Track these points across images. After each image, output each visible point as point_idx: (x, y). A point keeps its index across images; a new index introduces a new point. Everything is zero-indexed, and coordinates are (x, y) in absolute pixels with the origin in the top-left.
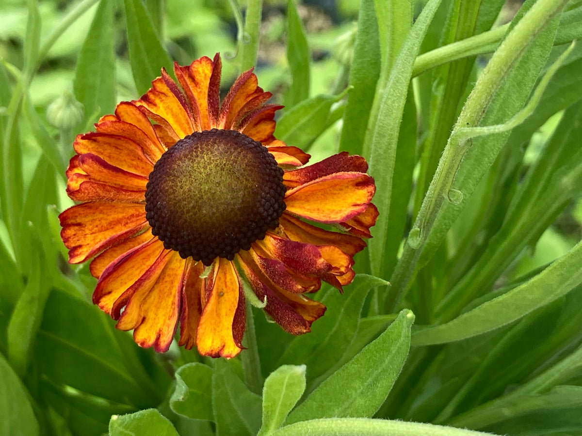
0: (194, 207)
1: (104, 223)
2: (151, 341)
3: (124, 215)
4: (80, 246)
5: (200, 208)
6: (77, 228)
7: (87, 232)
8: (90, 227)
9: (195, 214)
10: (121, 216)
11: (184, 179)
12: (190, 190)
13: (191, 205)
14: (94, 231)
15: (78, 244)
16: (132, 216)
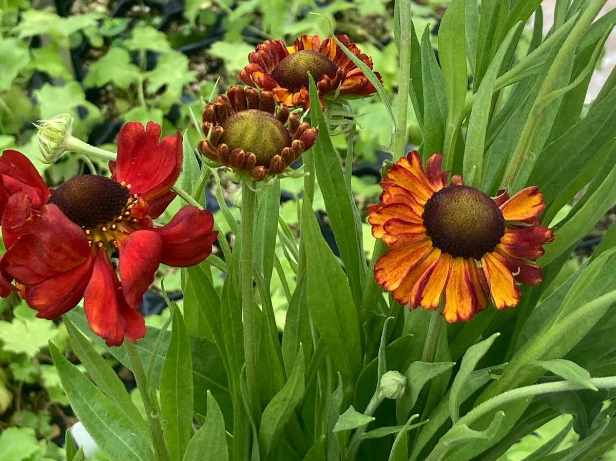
0: (471, 226)
1: (395, 264)
2: (455, 318)
3: (406, 254)
4: (385, 282)
5: (475, 225)
6: (381, 271)
7: (387, 272)
8: (388, 268)
9: (473, 229)
10: (404, 256)
11: (459, 213)
12: (466, 217)
13: (469, 225)
14: (390, 271)
15: (384, 281)
16: (413, 252)
